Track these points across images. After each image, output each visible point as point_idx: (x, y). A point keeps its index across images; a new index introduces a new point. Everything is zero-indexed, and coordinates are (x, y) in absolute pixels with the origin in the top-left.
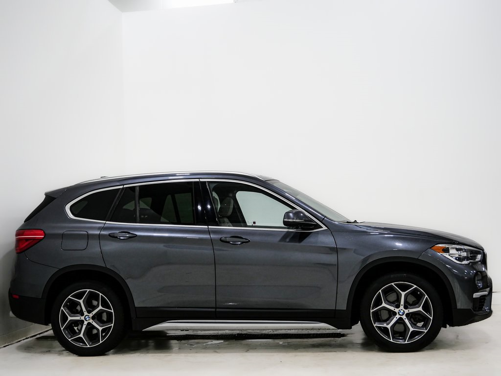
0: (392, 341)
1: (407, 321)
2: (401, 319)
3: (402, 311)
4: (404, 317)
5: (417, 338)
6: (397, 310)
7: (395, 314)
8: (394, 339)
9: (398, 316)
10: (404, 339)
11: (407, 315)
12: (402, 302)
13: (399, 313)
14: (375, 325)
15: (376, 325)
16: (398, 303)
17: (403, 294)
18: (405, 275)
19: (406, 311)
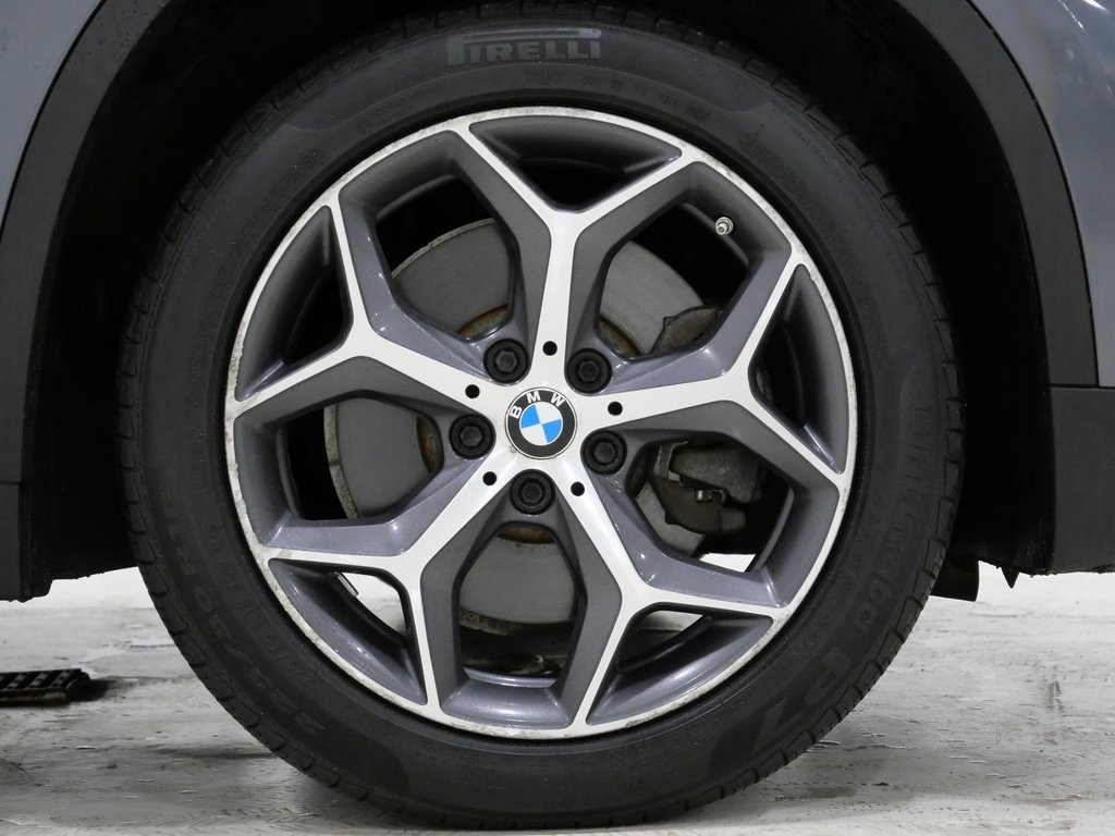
0: (432, 710)
1: (592, 513)
2: (532, 489)
3: (549, 413)
4: (567, 469)
5: (690, 682)
6: (495, 402)
7: (474, 435)
8: (461, 699)
9: (505, 462)
10: (557, 690)
11: (602, 451)
12: (554, 319)
13: (513, 426)
14: (263, 555)
15: (276, 553)
16: (511, 331)
17: (565, 228)
18: (586, 32)
19: (592, 413)
